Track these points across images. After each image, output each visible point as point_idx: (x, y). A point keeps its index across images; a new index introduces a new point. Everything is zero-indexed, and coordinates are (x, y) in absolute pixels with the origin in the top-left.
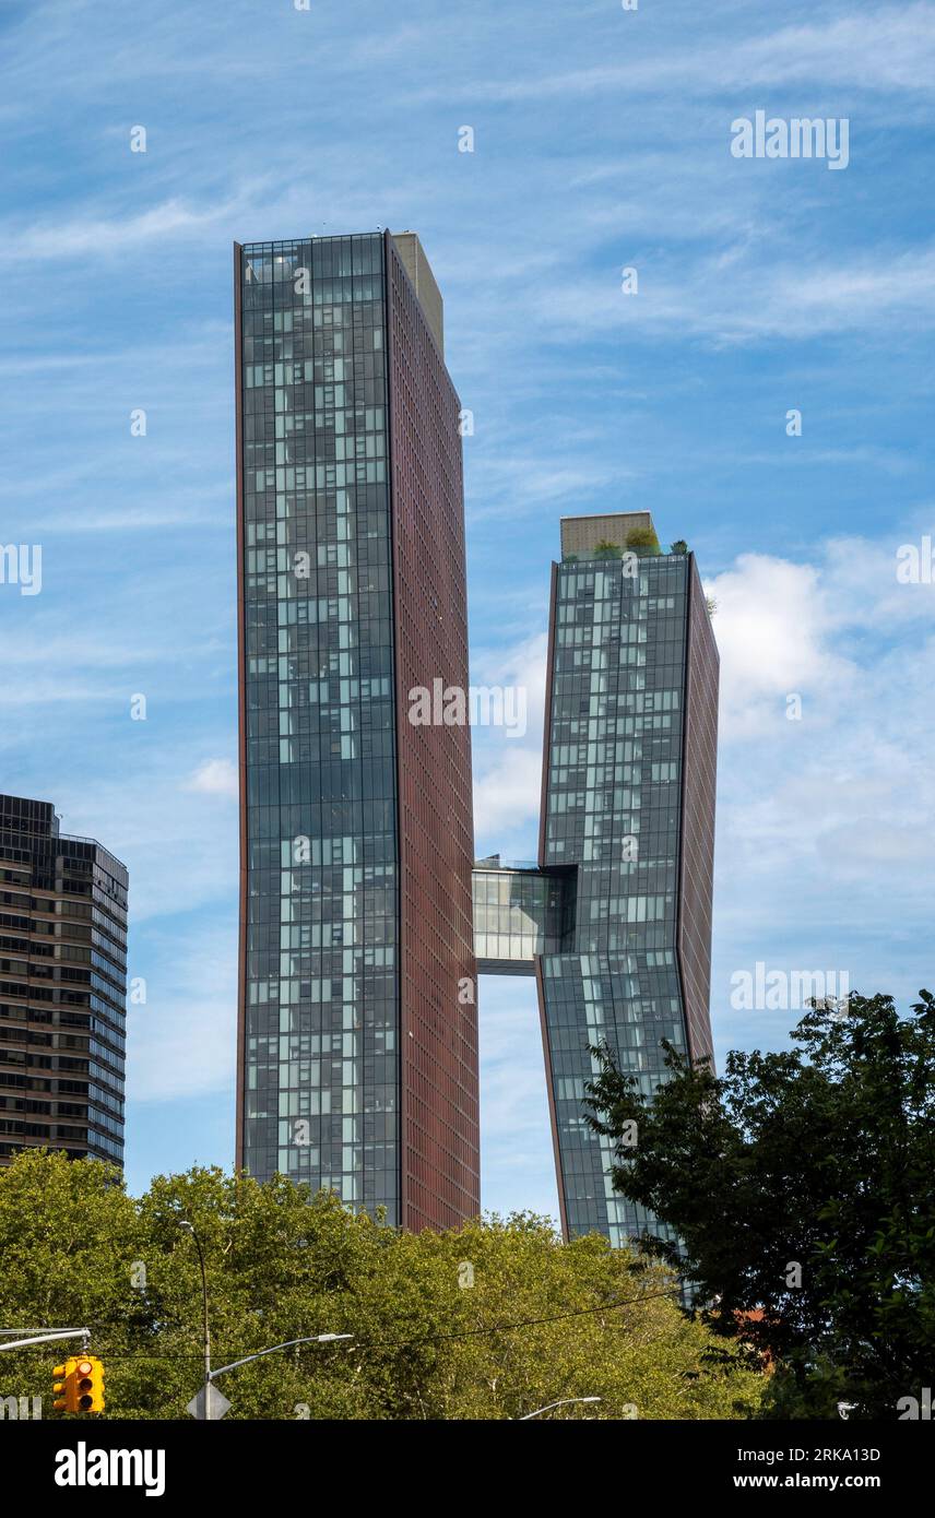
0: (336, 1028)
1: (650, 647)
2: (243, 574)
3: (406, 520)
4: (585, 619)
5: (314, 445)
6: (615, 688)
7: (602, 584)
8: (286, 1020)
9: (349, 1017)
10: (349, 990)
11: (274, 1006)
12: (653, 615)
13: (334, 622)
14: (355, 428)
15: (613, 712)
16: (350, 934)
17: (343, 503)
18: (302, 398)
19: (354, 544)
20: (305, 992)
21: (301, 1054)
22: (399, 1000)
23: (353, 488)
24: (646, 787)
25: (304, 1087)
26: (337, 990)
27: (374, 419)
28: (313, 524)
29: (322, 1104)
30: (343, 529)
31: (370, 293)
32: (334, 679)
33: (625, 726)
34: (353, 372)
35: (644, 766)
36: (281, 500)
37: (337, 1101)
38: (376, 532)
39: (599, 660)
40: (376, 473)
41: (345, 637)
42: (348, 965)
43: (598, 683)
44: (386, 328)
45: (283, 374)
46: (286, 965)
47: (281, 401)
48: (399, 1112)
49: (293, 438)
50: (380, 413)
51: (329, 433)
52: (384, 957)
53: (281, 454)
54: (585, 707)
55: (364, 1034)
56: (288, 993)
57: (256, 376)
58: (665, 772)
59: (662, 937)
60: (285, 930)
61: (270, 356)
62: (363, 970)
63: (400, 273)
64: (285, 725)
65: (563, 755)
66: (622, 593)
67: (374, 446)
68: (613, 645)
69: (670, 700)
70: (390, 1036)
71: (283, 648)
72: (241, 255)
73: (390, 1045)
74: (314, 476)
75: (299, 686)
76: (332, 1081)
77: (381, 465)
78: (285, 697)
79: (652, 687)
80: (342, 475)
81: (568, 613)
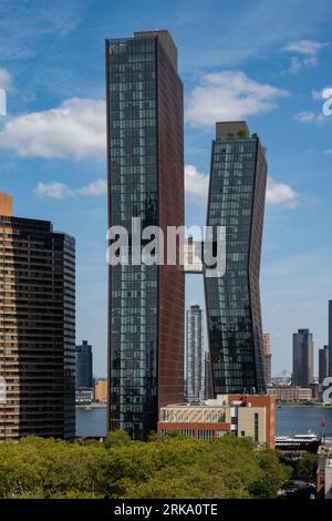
0: (138, 306)
1: (243, 170)
2: (109, 157)
3: (163, 139)
4: (223, 160)
5: (132, 112)
6: (232, 184)
7: (228, 148)
8: (123, 303)
9: (143, 303)
10: (143, 294)
11: (119, 298)
12: (245, 159)
13: (138, 174)
14: (146, 107)
15: (231, 192)
16: (143, 277)
17: (141, 133)
18: (128, 96)
19: (145, 147)
20: (129, 294)
21: (128, 314)
22: (158, 298)
23: (145, 128)
24: (241, 217)
25: (129, 324)
26: (139, 294)
27: (152, 104)
28: (132, 139)
29: (133, 330)
30: (142, 142)
31: (151, 58)
32: (138, 193)
33: (234, 197)
34: (145, 86)
35: (240, 210)
36: (121, 131)
37: (139, 328)
38: (152, 143)
39: (226, 174)
40: (152, 123)
41: (142, 179)
42: (143, 286)
43: (226, 182)
44: (156, 71)
45: (122, 87)
46: (123, 286)
47: (121, 97)
48: (158, 333)
49: (125, 110)
50: (154, 102)
51: (137, 108)
52: (154, 284)
53: (122, 115)
54: (222, 190)
55: (146, 308)
56: (124, 294)
57: (113, 87)
58: (247, 212)
59: (244, 266)
60: (123, 274)
61: (118, 81)
62: (147, 288)
63: (163, 52)
64: (123, 208)
65: (214, 206)
66: (235, 153)
67: (152, 113)
68: (231, 171)
69: (249, 188)
70: (155, 309)
71: (122, 182)
72: (108, 43)
73: (155, 312)
74: (132, 123)
75: (127, 195)
76: (137, 323)
77: (154, 121)
78: (123, 199)
79: (244, 183)
80: (141, 124)
81: (217, 158)
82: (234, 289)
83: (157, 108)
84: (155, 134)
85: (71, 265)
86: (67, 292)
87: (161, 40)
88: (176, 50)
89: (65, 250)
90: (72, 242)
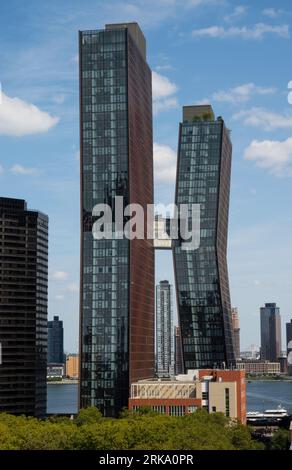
0: (110, 281)
1: (210, 151)
2: (82, 139)
3: (132, 121)
4: (189, 141)
5: (103, 97)
6: (199, 163)
7: (195, 130)
8: (95, 279)
9: (114, 278)
10: (114, 270)
11: (91, 274)
12: (211, 140)
13: (110, 155)
14: (117, 92)
15: (198, 171)
16: (114, 253)
17: (112, 117)
18: (100, 82)
19: (116, 129)
20: (101, 270)
21: (99, 290)
22: (129, 273)
23: (116, 111)
24: (207, 195)
25: (100, 299)
26: (110, 270)
27: (122, 89)
28: (103, 123)
29: (104, 305)
30: (113, 125)
31: (121, 48)
32: (109, 173)
33: (201, 175)
34: (116, 73)
35: (207, 188)
36: (93, 115)
37: (110, 304)
38: (123, 126)
39: (193, 154)
40: (123, 107)
41: (113, 160)
42: (114, 262)
43: (193, 162)
44: (127, 60)
45: (94, 74)
46: (95, 262)
47: (94, 83)
48: (128, 308)
49: (97, 95)
50: (124, 88)
51: (108, 93)
52: (124, 260)
53: (94, 100)
54: (189, 169)
55: (117, 283)
56: (95, 270)
57: (86, 74)
58: (213, 190)
59: (211, 242)
60: (94, 251)
61: (90, 68)
62: (118, 264)
63: (132, 42)
64: (95, 187)
65: (183, 184)
66: (202, 135)
67: (122, 98)
68: (198, 151)
69: (216, 168)
70: (126, 284)
71: (94, 162)
72: (81, 34)
73: (126, 287)
74: (104, 108)
75: (99, 175)
76: (108, 298)
77: (124, 105)
78: (94, 178)
79: (210, 163)
80: (112, 107)
81: (184, 139)
82: (202, 265)
83: (127, 93)
84: (125, 117)
85: (44, 242)
86: (40, 268)
87: (130, 31)
89: (38, 227)
90: (46, 219)
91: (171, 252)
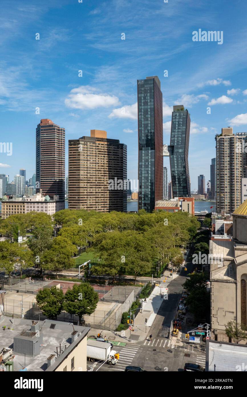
0: (148, 167)
1: (183, 122)
3: (156, 111)
4: (176, 118)
5: (146, 103)
6: (179, 126)
7: (178, 114)
8: (143, 166)
9: (150, 166)
10: (150, 163)
11: (142, 165)
12: (183, 118)
13: (148, 124)
14: (150, 101)
15: (179, 129)
16: (150, 157)
17: (149, 110)
18: (145, 98)
19: (150, 115)
20: (145, 163)
21: (145, 170)
22: (155, 165)
23: (150, 108)
24: (182, 137)
25: (145, 173)
26: (148, 163)
27: (152, 100)
28: (146, 112)
29: (146, 175)
30: (149, 113)
31: (152, 85)
32: (148, 130)
33: (180, 130)
34: (150, 95)
35: (182, 135)
36: (142, 110)
37: (148, 175)
38: (153, 113)
39: (177, 123)
40: (153, 107)
41: (149, 125)
42: (149, 161)
43: (177, 126)
44: (154, 89)
45: (143, 95)
46: (143, 161)
47: (142, 98)
48: (155, 176)
49: (144, 103)
50: (153, 100)
51: (148, 102)
52: (153, 160)
53: (142, 104)
54: (175, 128)
55: (151, 168)
56: (143, 164)
57: (140, 95)
58: (184, 136)
59: (183, 154)
60: (143, 157)
61: (141, 93)
62: (151, 161)
63: (156, 83)
64: (143, 135)
65: (173, 133)
66: (180, 116)
67: (152, 103)
68: (178, 122)
69: (185, 127)
70: (154, 168)
71: (143, 126)
72: (138, 81)
73: (154, 169)
74: (146, 107)
75: (144, 130)
76: (148, 173)
77: (153, 106)
78: (143, 132)
79: (183, 126)
80: (149, 107)
81: (174, 118)
82: (180, 162)
83: (154, 102)
84: (153, 110)
85: (125, 154)
86: (124, 163)
87: (156, 79)
88: (160, 83)
89: (124, 149)
90: (126, 146)
91: (169, 157)
